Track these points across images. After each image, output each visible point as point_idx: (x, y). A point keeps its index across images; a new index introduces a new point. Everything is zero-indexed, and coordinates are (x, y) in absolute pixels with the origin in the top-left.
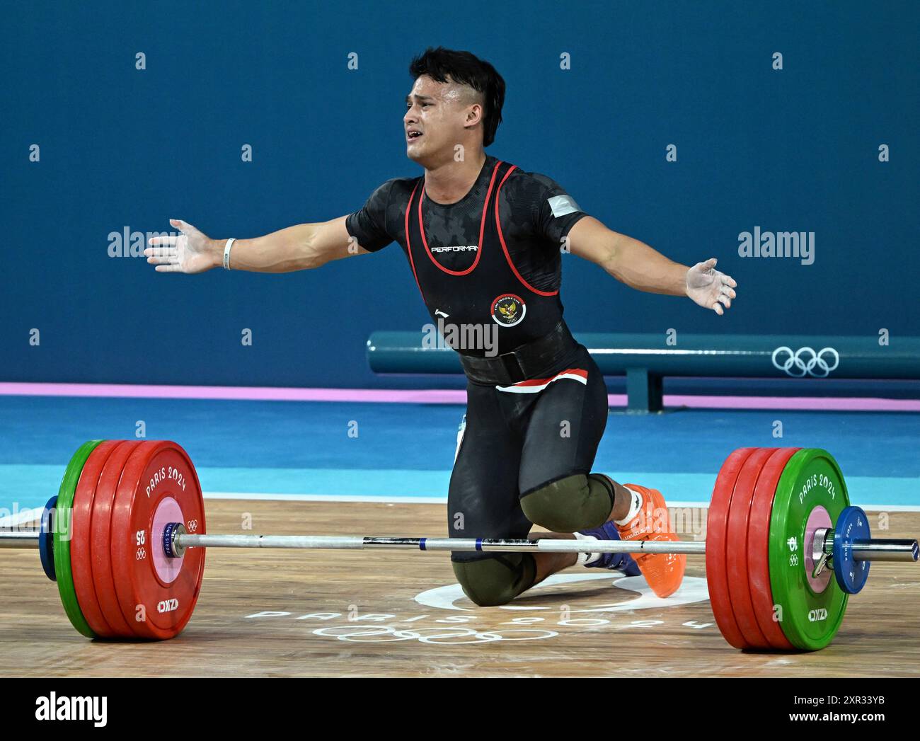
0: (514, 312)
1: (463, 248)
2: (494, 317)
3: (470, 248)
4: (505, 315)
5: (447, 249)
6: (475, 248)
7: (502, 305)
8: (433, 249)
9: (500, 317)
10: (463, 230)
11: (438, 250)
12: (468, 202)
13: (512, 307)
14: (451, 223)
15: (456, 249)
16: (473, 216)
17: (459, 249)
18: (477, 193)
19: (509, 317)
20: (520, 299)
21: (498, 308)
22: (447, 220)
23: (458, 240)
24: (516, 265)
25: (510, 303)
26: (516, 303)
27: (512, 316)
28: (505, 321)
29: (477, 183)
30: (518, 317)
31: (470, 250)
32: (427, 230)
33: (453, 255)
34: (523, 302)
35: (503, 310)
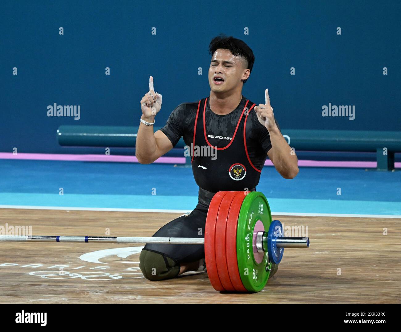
0: (240, 174)
1: (225, 138)
2: (230, 173)
3: (228, 138)
4: (235, 174)
5: (216, 137)
6: (231, 139)
7: (235, 168)
8: (208, 136)
9: (233, 174)
10: (227, 129)
11: (211, 136)
12: (232, 115)
13: (240, 171)
14: (221, 124)
15: (221, 138)
16: (233, 123)
17: (222, 137)
18: (237, 112)
19: (237, 175)
20: (245, 168)
21: (233, 169)
22: (219, 122)
23: (223, 133)
24: (248, 152)
25: (239, 168)
26: (242, 169)
27: (239, 175)
28: (234, 177)
29: (238, 107)
30: (241, 176)
31: (228, 139)
32: (207, 126)
33: (219, 141)
34: (245, 170)
35: (235, 171)
